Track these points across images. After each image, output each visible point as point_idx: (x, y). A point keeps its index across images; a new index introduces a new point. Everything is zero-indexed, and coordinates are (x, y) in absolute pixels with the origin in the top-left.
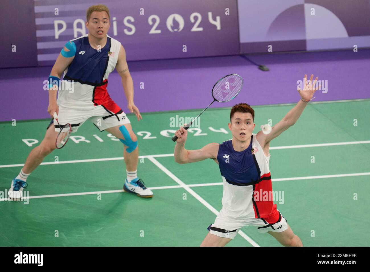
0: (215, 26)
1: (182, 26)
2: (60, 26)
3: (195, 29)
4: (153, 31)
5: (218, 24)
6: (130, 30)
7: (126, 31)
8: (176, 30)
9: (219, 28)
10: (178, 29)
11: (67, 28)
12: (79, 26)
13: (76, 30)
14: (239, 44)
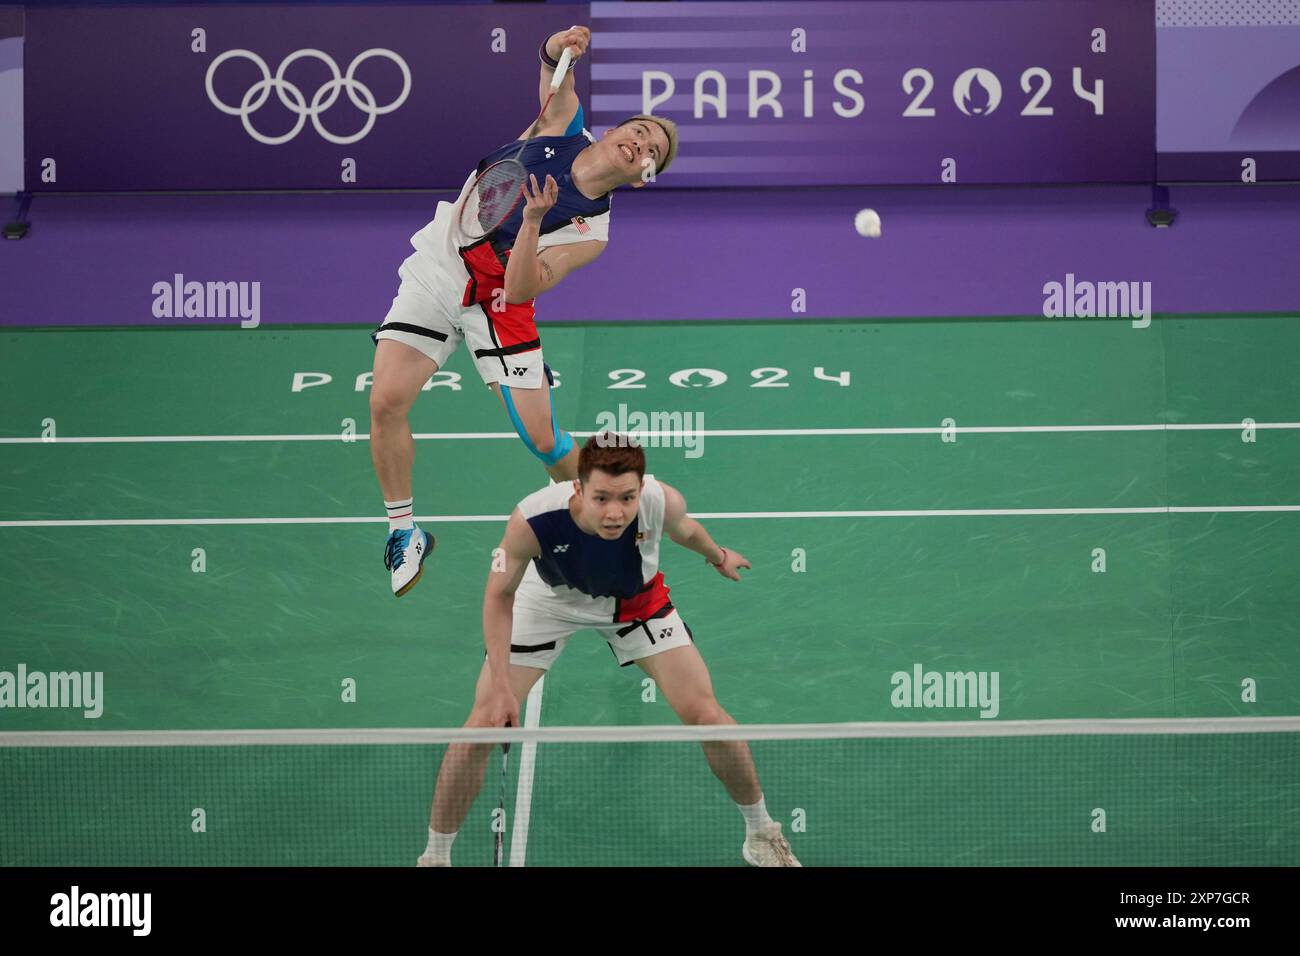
0: (1091, 106)
1: (995, 100)
2: (658, 87)
3: (1031, 110)
4: (913, 111)
5: (1097, 100)
6: (849, 104)
7: (838, 107)
8: (977, 111)
9: (1099, 110)
10: (985, 109)
11: (677, 91)
12: (710, 87)
13: (700, 99)
14: (1156, 154)
